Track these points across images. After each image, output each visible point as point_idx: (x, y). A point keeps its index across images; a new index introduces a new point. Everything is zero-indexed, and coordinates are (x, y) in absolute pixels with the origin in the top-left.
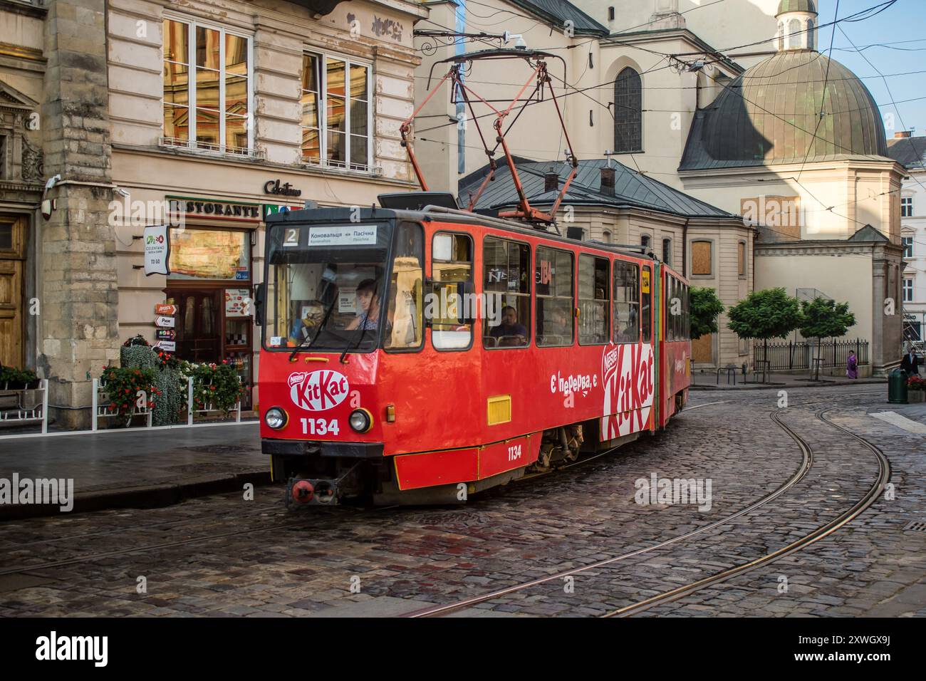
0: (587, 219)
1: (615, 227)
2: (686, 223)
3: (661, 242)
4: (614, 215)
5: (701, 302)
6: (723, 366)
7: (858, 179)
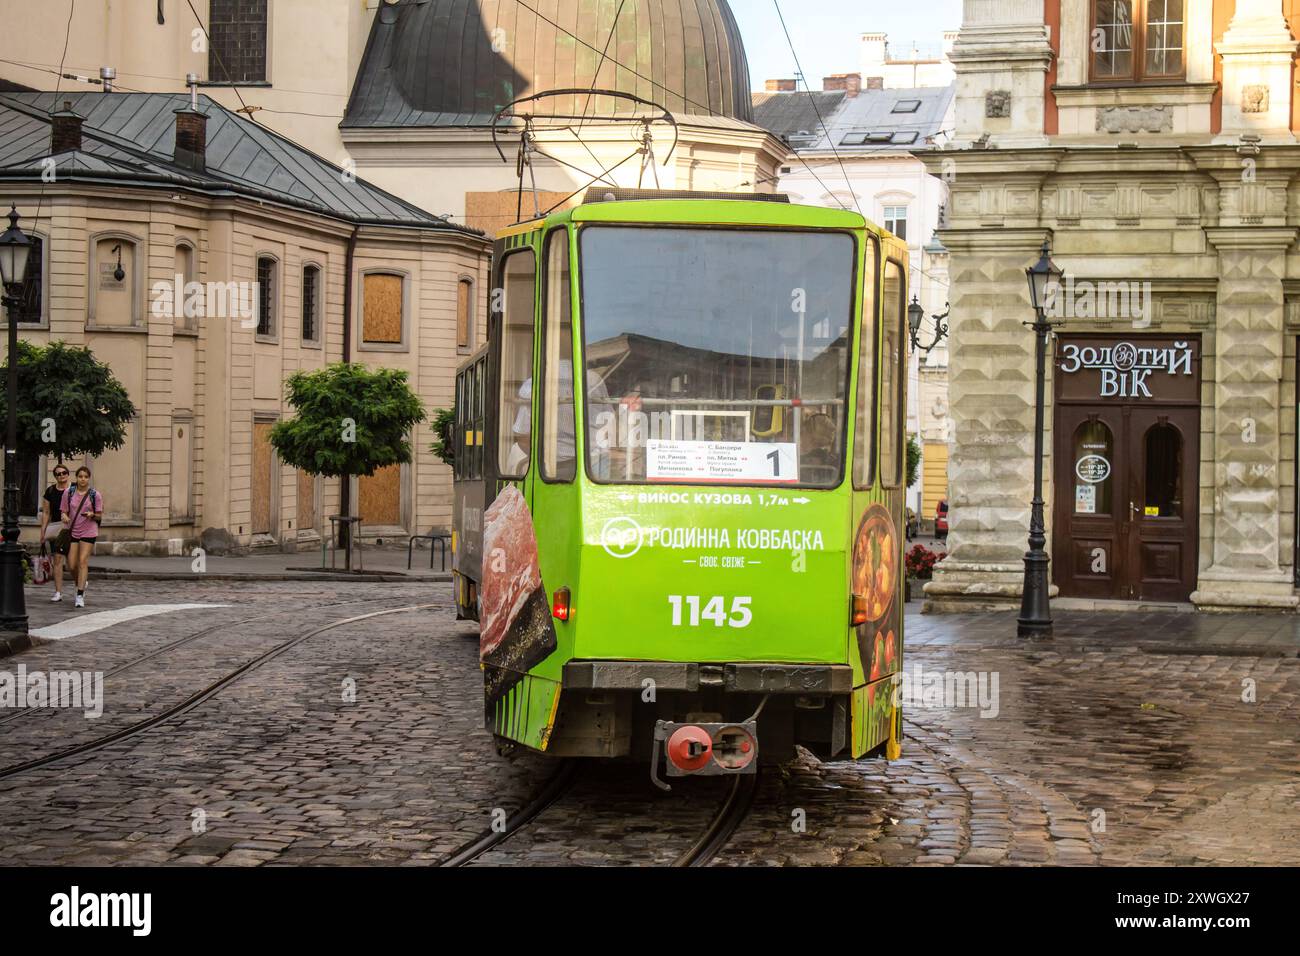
0: (143, 216)
1: (203, 234)
2: (353, 233)
3: (299, 272)
4: (200, 210)
5: (377, 398)
6: (422, 532)
7: (695, 162)
